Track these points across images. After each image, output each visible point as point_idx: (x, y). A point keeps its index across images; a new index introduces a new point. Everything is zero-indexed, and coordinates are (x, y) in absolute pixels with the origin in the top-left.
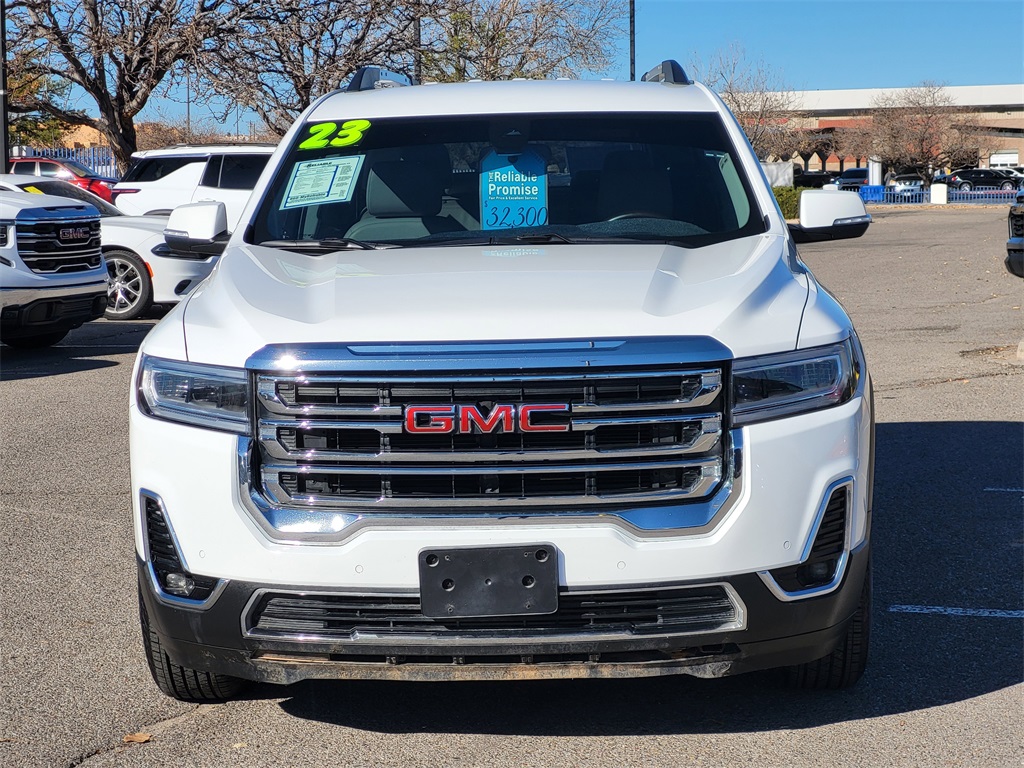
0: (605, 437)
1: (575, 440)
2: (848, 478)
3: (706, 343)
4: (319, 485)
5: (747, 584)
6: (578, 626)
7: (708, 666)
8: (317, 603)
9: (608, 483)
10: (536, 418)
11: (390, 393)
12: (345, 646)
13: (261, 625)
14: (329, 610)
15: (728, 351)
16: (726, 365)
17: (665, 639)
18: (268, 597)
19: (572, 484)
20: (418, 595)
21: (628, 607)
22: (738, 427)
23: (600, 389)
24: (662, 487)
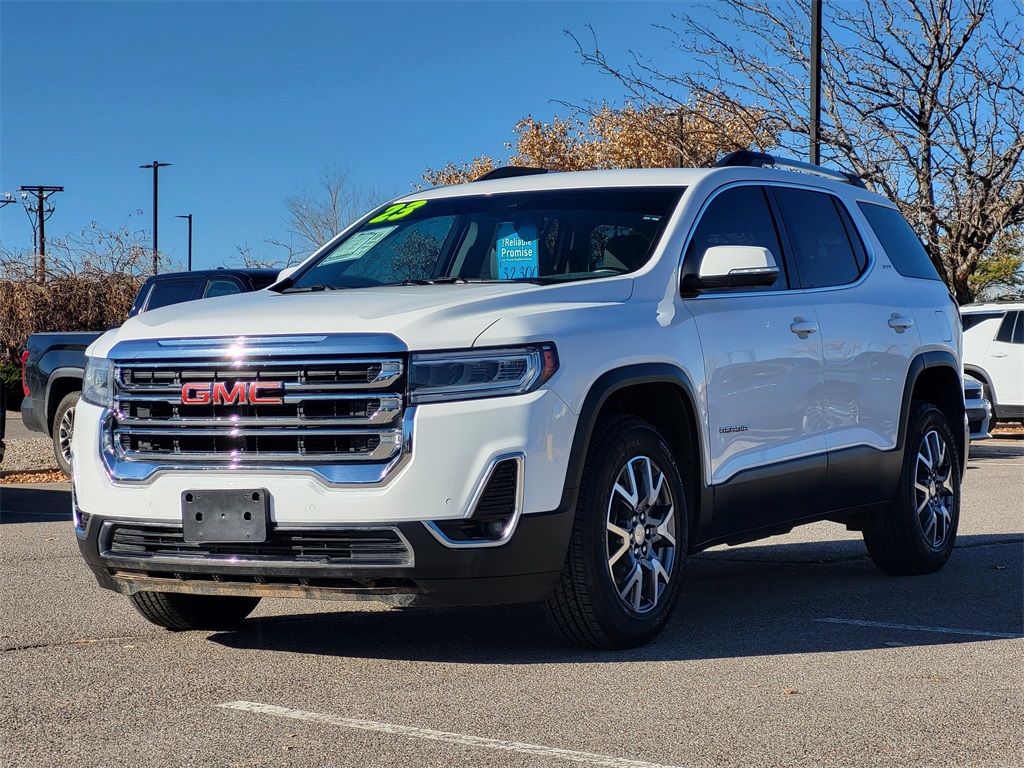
0: (312, 409)
1: (289, 410)
2: (520, 454)
3: (390, 338)
4: (146, 445)
5: (414, 529)
6: (291, 555)
7: (394, 596)
8: (139, 532)
9: (315, 444)
10: (262, 393)
11: (180, 375)
12: (148, 563)
13: (113, 549)
14: (146, 537)
15: (405, 345)
16: (405, 356)
17: (347, 569)
18: (115, 527)
19: (286, 444)
20: (181, 526)
21: (327, 542)
22: (415, 405)
23: (310, 373)
24: (357, 451)
